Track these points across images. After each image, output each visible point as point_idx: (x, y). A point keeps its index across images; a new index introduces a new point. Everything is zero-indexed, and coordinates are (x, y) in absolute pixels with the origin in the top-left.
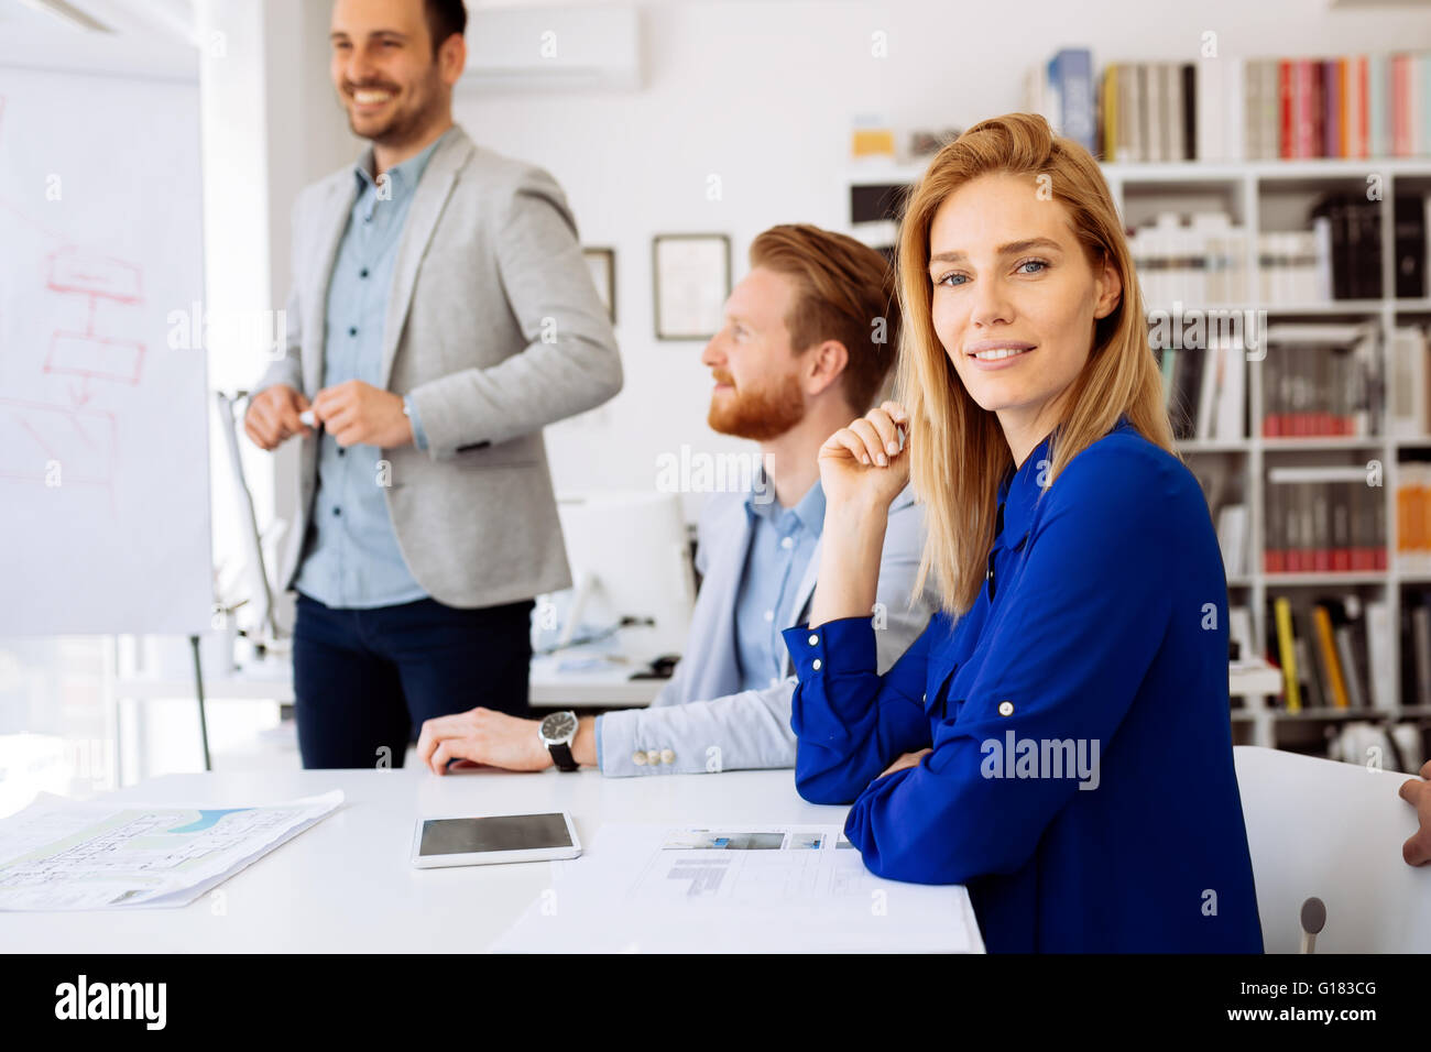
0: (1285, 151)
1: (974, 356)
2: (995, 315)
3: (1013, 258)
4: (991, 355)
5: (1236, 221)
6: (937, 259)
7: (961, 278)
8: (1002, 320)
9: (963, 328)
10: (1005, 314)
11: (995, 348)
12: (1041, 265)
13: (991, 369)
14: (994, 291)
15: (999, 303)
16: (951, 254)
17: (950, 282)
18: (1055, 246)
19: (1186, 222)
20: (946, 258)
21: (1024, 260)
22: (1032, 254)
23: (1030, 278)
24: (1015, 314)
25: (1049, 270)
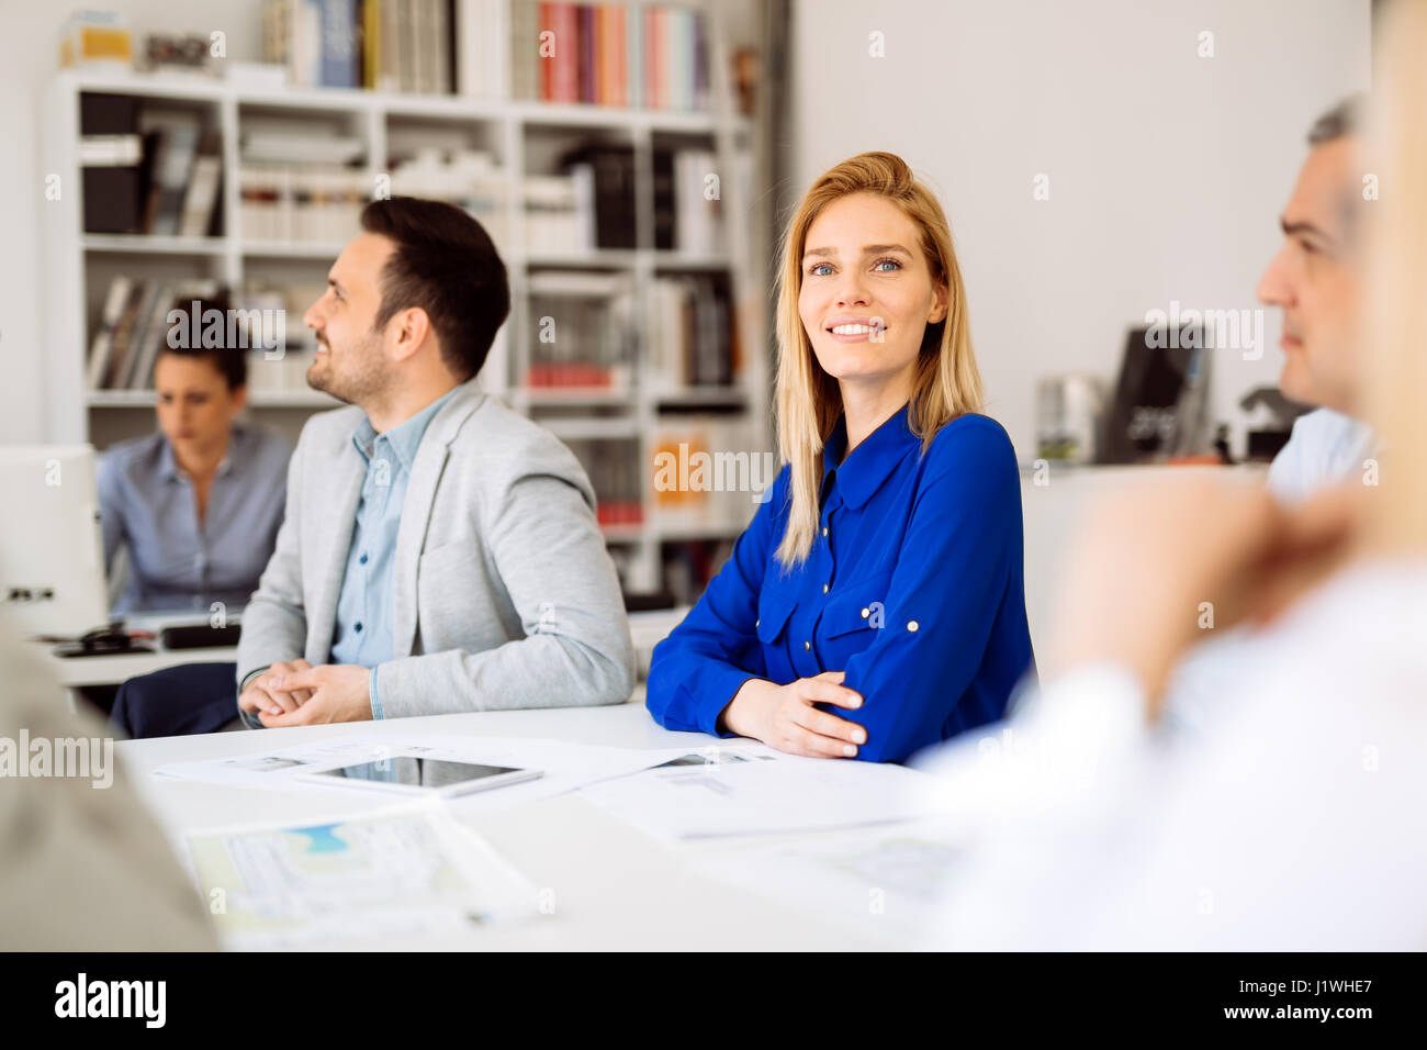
0: (547, 92)
1: (830, 330)
2: (858, 297)
3: (874, 257)
4: (848, 330)
5: (498, 162)
6: (812, 252)
7: (828, 269)
8: (862, 302)
9: (826, 307)
10: (864, 298)
11: (853, 323)
12: (896, 265)
13: (847, 342)
14: (857, 280)
15: (861, 289)
16: (824, 249)
17: (818, 272)
18: (909, 253)
19: (447, 160)
20: (818, 252)
21: (883, 260)
22: (890, 254)
23: (888, 275)
24: (872, 300)
25: (902, 272)
